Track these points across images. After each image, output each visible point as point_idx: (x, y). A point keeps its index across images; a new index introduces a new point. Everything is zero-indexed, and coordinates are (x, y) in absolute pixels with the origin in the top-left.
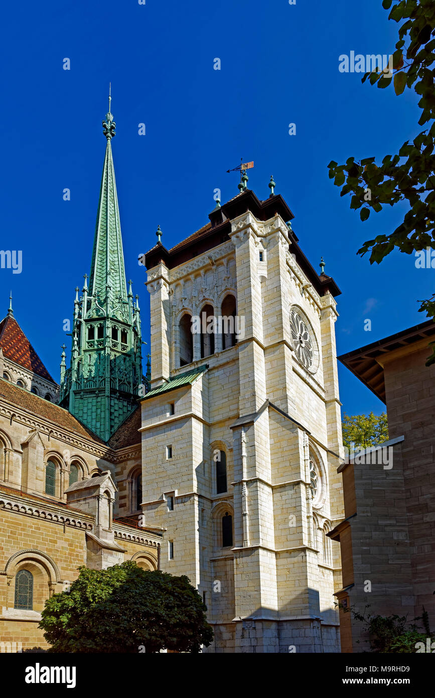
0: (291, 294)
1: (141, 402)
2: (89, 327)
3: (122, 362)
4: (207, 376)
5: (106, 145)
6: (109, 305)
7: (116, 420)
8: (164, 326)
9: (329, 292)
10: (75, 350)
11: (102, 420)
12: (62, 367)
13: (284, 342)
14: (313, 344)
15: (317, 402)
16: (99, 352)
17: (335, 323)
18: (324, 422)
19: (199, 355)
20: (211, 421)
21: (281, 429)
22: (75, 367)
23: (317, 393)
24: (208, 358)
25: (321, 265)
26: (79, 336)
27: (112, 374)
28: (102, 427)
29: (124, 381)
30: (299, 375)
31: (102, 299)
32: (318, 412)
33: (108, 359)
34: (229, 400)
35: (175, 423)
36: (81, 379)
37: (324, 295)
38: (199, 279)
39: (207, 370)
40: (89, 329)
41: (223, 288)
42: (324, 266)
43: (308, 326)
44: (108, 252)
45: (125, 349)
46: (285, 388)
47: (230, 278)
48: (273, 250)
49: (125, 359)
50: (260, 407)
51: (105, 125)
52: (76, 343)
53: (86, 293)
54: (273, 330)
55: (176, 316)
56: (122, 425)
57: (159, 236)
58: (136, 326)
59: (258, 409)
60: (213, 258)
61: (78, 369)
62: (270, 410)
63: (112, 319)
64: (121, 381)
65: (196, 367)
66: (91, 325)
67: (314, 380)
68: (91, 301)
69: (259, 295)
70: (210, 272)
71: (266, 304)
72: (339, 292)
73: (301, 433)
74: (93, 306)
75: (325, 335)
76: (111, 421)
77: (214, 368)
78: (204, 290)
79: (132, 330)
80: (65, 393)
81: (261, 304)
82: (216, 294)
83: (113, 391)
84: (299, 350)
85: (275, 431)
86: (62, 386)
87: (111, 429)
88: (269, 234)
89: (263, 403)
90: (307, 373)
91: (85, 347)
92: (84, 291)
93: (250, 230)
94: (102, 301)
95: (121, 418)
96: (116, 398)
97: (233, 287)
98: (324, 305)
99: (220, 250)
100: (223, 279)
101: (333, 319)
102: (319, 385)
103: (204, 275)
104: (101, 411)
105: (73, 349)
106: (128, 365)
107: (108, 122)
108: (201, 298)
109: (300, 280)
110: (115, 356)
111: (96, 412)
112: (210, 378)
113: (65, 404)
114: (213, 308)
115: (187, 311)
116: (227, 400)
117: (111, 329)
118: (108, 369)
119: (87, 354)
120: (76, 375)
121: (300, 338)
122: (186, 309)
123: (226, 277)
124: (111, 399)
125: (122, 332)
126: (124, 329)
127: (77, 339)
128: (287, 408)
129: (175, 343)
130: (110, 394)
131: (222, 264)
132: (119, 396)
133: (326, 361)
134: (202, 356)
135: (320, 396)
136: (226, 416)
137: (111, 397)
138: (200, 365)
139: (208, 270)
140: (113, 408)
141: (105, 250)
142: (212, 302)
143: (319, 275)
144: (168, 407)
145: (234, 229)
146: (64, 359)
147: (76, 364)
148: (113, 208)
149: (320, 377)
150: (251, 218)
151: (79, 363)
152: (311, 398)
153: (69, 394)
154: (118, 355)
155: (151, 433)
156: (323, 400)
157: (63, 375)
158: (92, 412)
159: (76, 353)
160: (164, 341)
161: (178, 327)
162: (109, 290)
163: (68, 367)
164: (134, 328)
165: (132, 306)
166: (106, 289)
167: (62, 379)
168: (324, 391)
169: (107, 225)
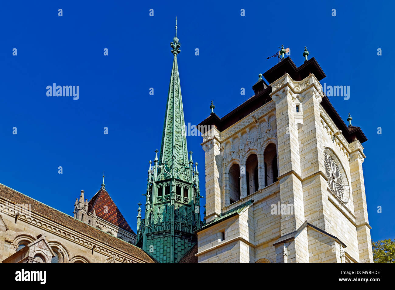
0: (324, 139)
1: (198, 233)
2: (159, 187)
3: (184, 211)
4: (252, 208)
5: (173, 59)
6: (174, 170)
7: (179, 254)
8: (217, 175)
9: (356, 139)
10: (148, 204)
11: (168, 254)
12: (138, 219)
13: (320, 173)
14: (344, 180)
15: (349, 226)
16: (166, 204)
17: (363, 164)
18: (356, 242)
19: (245, 193)
20: (257, 244)
21: (319, 244)
22: (148, 216)
23: (349, 219)
24: (253, 194)
25: (349, 120)
26: (151, 194)
27: (175, 219)
28: (168, 259)
29: (185, 224)
30: (333, 203)
31: (169, 166)
32: (350, 234)
33: (173, 208)
34: (271, 226)
35: (225, 247)
36: (152, 225)
37: (352, 142)
38: (245, 136)
39: (252, 204)
40: (159, 189)
41: (265, 139)
42: (351, 120)
43: (339, 165)
44: (174, 133)
45: (187, 201)
46: (322, 209)
47: (271, 130)
48: (308, 102)
49: (186, 209)
50: (300, 226)
51: (172, 46)
52: (148, 199)
53: (157, 163)
54: (310, 164)
55: (226, 166)
56: (184, 257)
57: (212, 108)
58: (195, 184)
59: (297, 228)
60: (257, 117)
61: (150, 218)
62: (309, 229)
63: (176, 180)
64: (184, 224)
65: (243, 203)
66: (160, 186)
67: (346, 208)
68: (161, 169)
69: (297, 138)
70: (254, 128)
71: (302, 145)
72: (366, 139)
73: (337, 246)
74: (162, 171)
75: (354, 173)
76: (175, 255)
77: (258, 202)
78: (249, 143)
79: (192, 187)
80: (140, 237)
81: (298, 146)
82: (259, 145)
83: (177, 232)
84: (332, 184)
85: (314, 246)
86: (138, 232)
87: (175, 261)
88: (304, 90)
89: (302, 224)
90: (340, 202)
91: (156, 201)
92: (155, 161)
93: (288, 88)
94: (169, 168)
95: (183, 252)
96: (178, 237)
97: (274, 137)
98: (352, 150)
99: (262, 111)
100: (265, 132)
101: (360, 161)
102: (350, 212)
103: (249, 132)
104: (167, 248)
105: (146, 203)
106: (189, 212)
107: (175, 43)
108: (247, 150)
109: (331, 129)
110: (179, 206)
111: (163, 248)
112: (255, 210)
113: (140, 244)
114: (257, 156)
115: (235, 161)
116: (269, 225)
117: (176, 187)
118: (173, 216)
119: (157, 207)
120: (148, 222)
121: (333, 175)
122: (234, 160)
123: (268, 130)
124: (175, 238)
125: (184, 189)
126: (186, 187)
127: (149, 196)
128: (324, 226)
129: (226, 186)
130: (175, 234)
131: (265, 120)
132: (181, 236)
133: (356, 193)
134: (248, 193)
135: (351, 221)
136: (269, 238)
137: (175, 236)
138: (246, 201)
139: (253, 127)
140: (176, 244)
141: (172, 132)
142: (256, 151)
143: (347, 126)
144: (220, 234)
145: (274, 89)
146: (140, 212)
147: (148, 214)
148: (178, 102)
149: (350, 205)
150: (288, 79)
151: (150, 214)
152: (344, 222)
153: (143, 237)
154: (181, 205)
155: (206, 257)
156: (354, 224)
157: (139, 224)
158: (160, 249)
159: (148, 207)
160: (217, 186)
161: (227, 175)
162: (174, 159)
163: (143, 218)
164: (193, 185)
165: (192, 169)
166: (172, 158)
167: (138, 227)
168: (354, 217)
169: (173, 114)
